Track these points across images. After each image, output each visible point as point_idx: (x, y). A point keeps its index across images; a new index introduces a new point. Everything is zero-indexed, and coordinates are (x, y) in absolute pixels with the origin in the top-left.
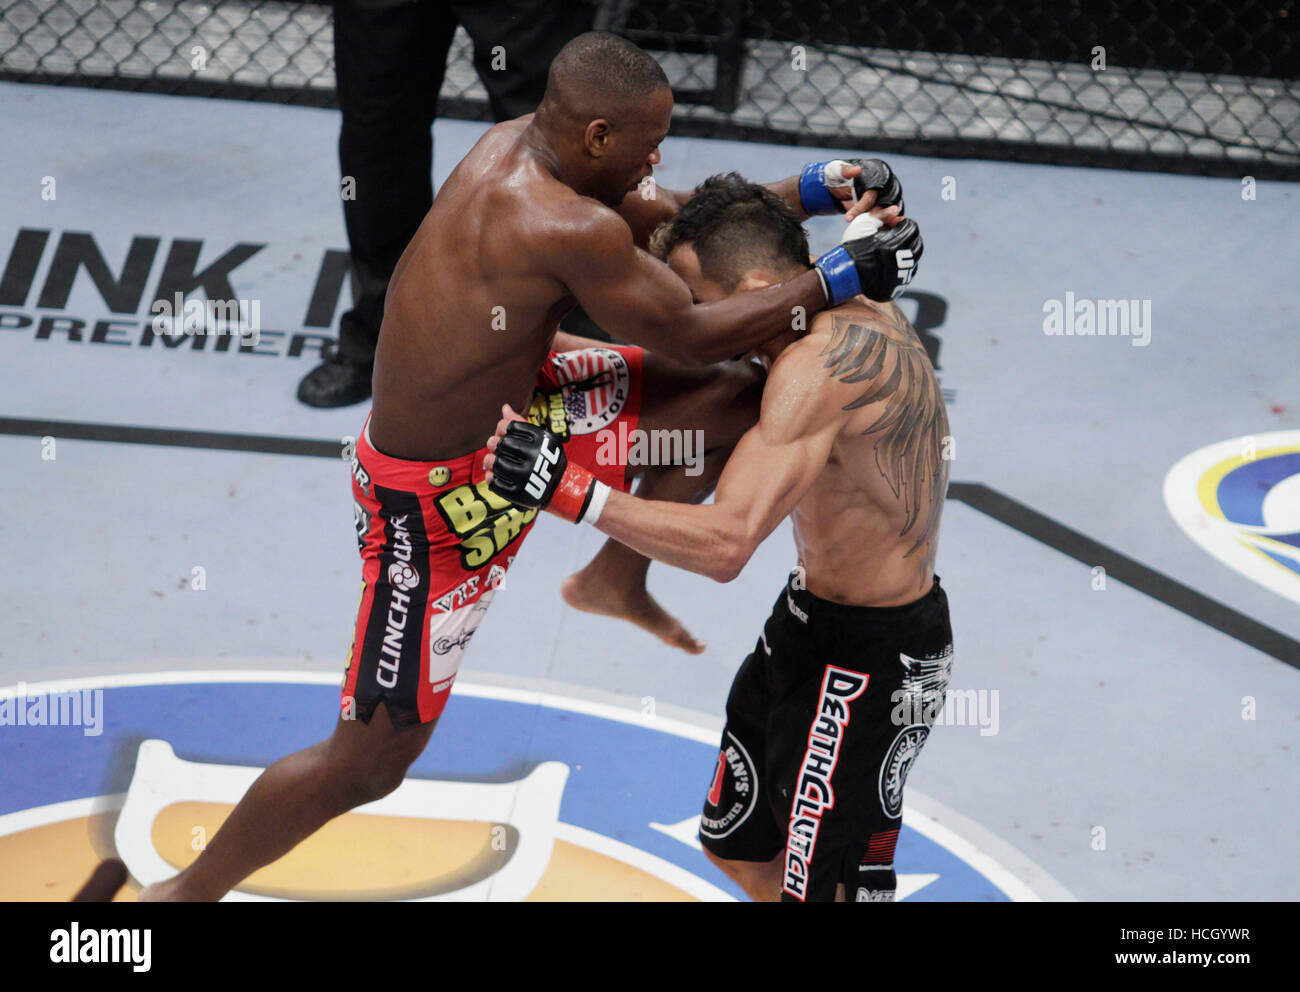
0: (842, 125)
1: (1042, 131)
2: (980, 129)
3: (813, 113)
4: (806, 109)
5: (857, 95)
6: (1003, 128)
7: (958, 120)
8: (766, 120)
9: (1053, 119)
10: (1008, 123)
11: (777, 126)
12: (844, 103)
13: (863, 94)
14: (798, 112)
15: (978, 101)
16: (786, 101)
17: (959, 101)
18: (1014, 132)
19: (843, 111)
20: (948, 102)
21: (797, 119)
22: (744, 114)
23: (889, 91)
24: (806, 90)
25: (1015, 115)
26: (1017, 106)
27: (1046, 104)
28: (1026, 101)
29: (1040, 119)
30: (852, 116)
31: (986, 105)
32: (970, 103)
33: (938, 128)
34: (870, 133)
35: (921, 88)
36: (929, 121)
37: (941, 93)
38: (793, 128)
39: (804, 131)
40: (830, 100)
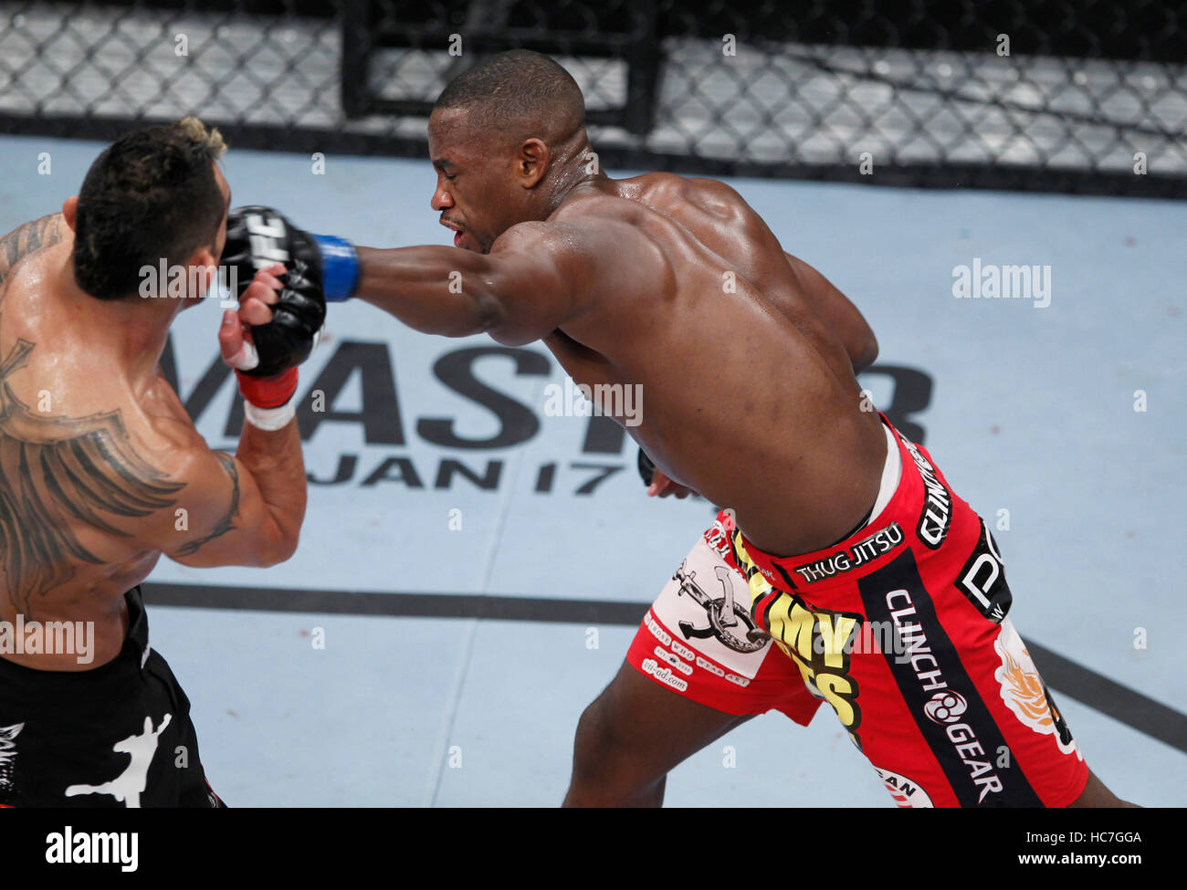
0: (792, 149)
1: (1057, 150)
2: (970, 152)
3: (754, 135)
4: (744, 128)
5: (809, 109)
6: (1004, 147)
7: (944, 139)
8: (692, 145)
9: (1069, 135)
10: (1010, 140)
11: (706, 152)
12: (794, 120)
13: (819, 106)
14: (733, 133)
15: (969, 113)
16: (718, 119)
17: (945, 114)
18: (1020, 152)
19: (793, 131)
20: (931, 115)
21: (733, 142)
22: (664, 138)
23: (852, 103)
24: (744, 105)
25: (1018, 130)
26: (1020, 118)
27: (1059, 115)
28: (1033, 112)
29: (1052, 135)
30: (805, 137)
31: (981, 118)
32: (959, 117)
33: (918, 150)
34: (831, 159)
35: (895, 98)
36: (907, 142)
37: (921, 105)
38: (729, 154)
39: (744, 158)
40: (776, 119)
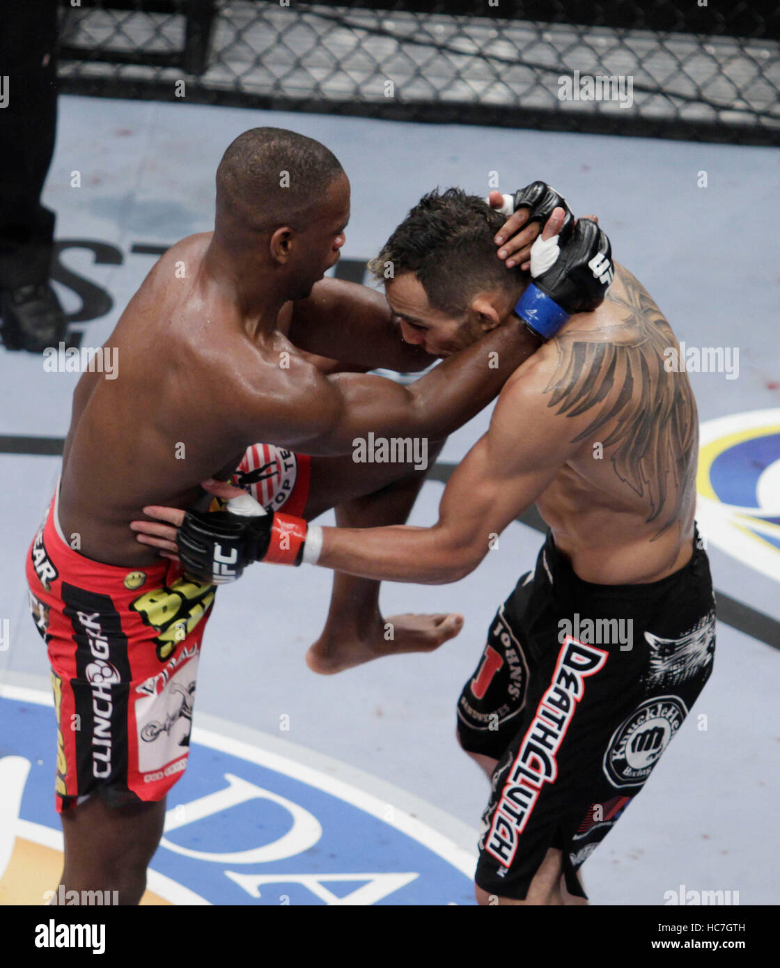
0: (317, 88)
1: (526, 94)
2: (461, 93)
3: (287, 76)
4: (279, 71)
5: (332, 56)
6: (486, 91)
7: (439, 83)
8: (237, 82)
9: (538, 82)
10: (491, 86)
11: (248, 89)
12: (319, 65)
14: (271, 75)
15: (459, 63)
16: (258, 63)
17: (440, 63)
18: (497, 95)
19: (318, 74)
20: (428, 64)
21: (270, 82)
22: (214, 77)
23: (366, 53)
24: (279, 51)
25: (498, 78)
26: (500, 68)
27: (531, 66)
28: (510, 63)
29: (524, 82)
30: (327, 79)
31: (468, 67)
32: (451, 66)
33: (417, 92)
34: (346, 97)
35: (399, 50)
36: (409, 85)
37: (421, 55)
38: (266, 91)
39: (278, 94)
40: (305, 63)
